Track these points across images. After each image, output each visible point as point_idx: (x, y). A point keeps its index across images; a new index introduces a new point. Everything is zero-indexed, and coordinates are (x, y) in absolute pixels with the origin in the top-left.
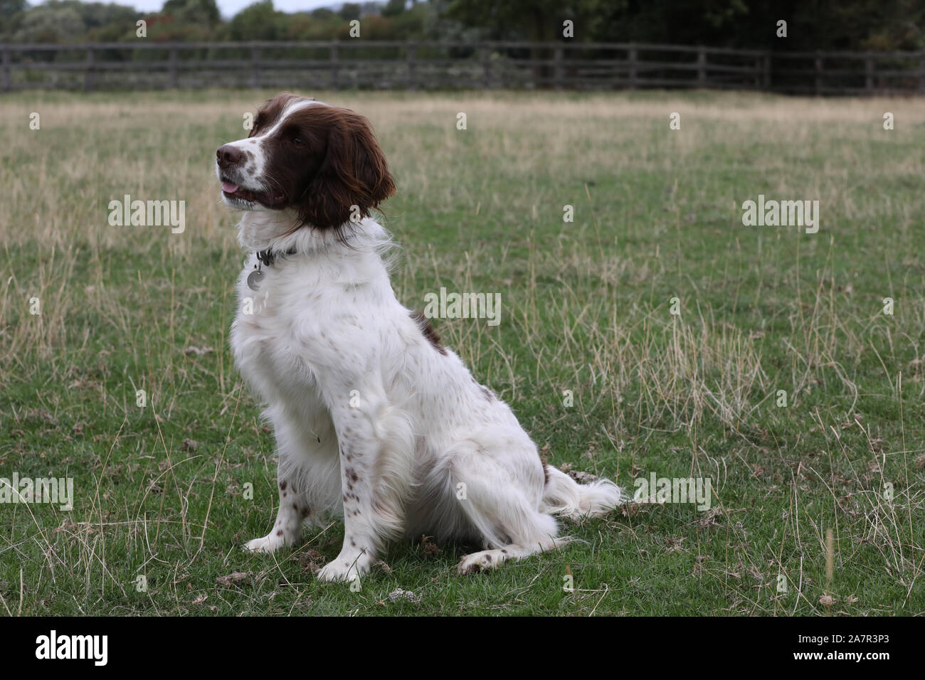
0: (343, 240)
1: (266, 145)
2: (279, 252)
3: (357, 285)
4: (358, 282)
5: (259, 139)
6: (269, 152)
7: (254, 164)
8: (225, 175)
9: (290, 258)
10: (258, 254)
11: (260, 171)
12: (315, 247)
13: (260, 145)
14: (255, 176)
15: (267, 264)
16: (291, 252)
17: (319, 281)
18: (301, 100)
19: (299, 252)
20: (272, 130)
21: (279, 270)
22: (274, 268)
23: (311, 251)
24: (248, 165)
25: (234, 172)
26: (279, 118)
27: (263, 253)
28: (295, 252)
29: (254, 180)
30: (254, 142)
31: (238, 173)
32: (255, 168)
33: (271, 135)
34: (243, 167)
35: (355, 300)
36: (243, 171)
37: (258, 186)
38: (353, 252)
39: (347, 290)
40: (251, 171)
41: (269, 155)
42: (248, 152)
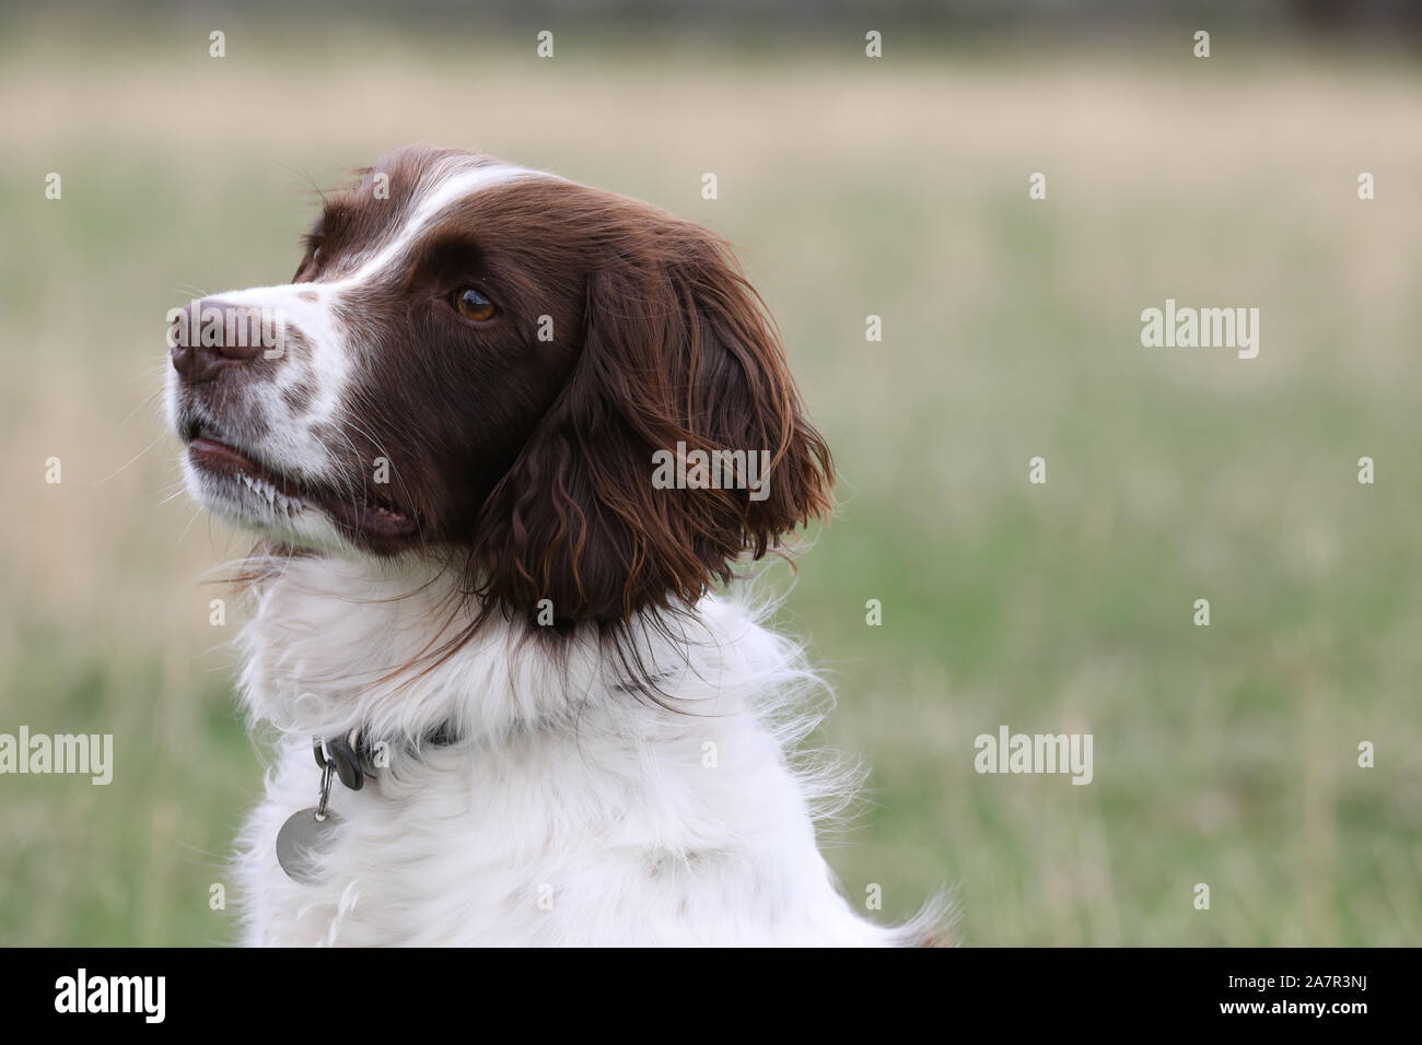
0: (639, 685)
1: (352, 310)
2: (397, 739)
3: (692, 855)
4: (697, 844)
5: (333, 288)
6: (365, 336)
7: (311, 375)
8: (199, 410)
9: (440, 757)
10: (318, 752)
11: (327, 406)
12: (530, 713)
13: (336, 311)
14: (310, 419)
15: (355, 780)
16: (441, 736)
17: (548, 841)
18: (482, 164)
19: (473, 736)
20: (377, 263)
21: (401, 804)
22: (378, 794)
23: (516, 731)
24: (288, 376)
25: (235, 399)
26: (403, 222)
27: (338, 745)
28: (454, 740)
29: (303, 436)
30: (311, 297)
31: (248, 400)
32: (315, 390)
33: (374, 280)
34: (272, 380)
35: (683, 906)
36: (268, 395)
37: (314, 462)
38: (678, 724)
39: (655, 872)
40: (297, 401)
41: (367, 347)
42: (291, 329)
